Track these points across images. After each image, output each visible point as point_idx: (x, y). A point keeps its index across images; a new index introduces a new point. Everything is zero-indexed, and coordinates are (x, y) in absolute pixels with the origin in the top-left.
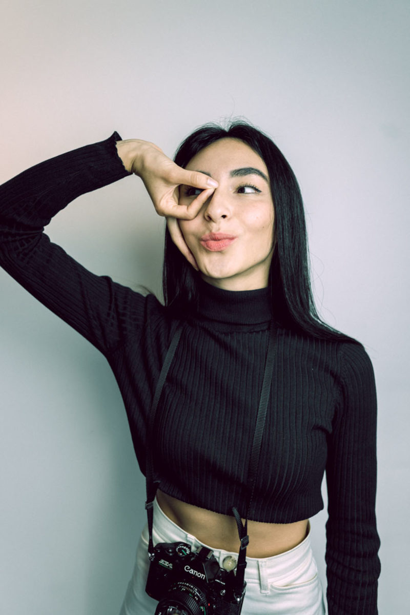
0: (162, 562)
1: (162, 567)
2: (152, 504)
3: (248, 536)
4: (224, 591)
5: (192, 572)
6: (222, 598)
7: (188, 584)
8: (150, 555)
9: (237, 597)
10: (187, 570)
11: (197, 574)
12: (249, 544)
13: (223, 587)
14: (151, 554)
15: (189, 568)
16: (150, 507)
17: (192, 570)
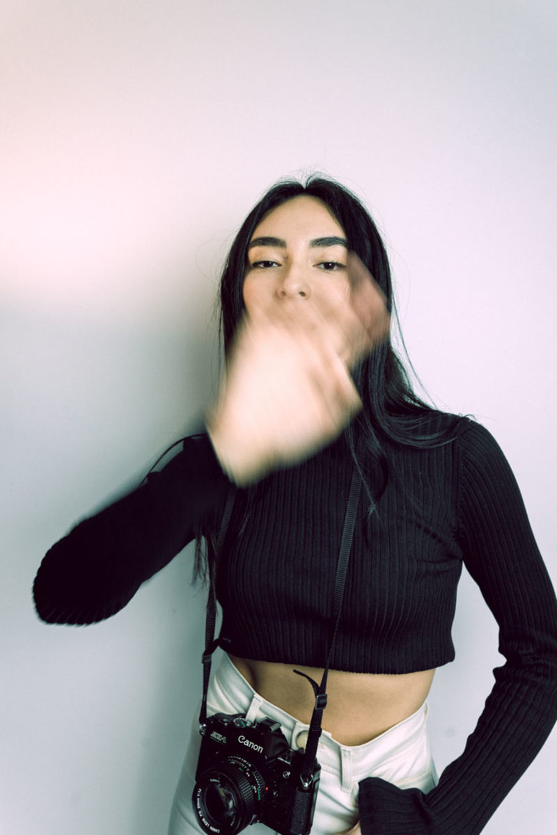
0: (214, 735)
1: (214, 742)
2: (210, 658)
3: (326, 695)
4: (289, 774)
5: (247, 743)
6: (286, 783)
7: (240, 758)
8: (201, 727)
9: (305, 781)
10: (241, 740)
11: (253, 746)
12: (327, 705)
13: (287, 768)
14: (202, 725)
15: (244, 738)
16: (208, 660)
17: (247, 741)
